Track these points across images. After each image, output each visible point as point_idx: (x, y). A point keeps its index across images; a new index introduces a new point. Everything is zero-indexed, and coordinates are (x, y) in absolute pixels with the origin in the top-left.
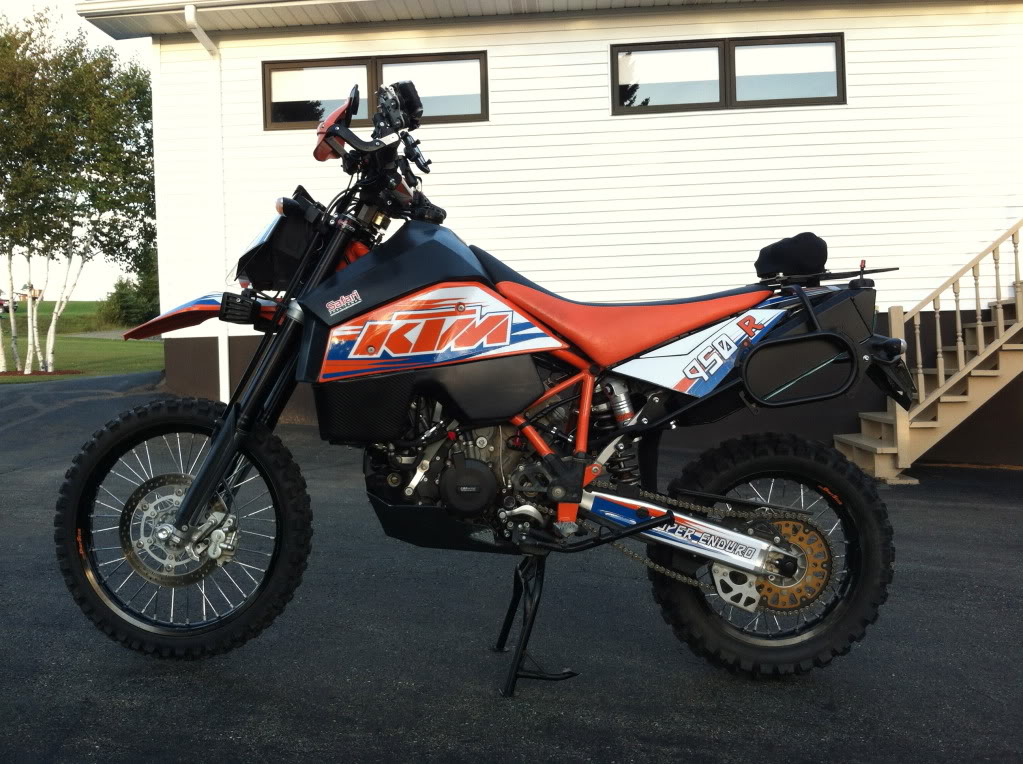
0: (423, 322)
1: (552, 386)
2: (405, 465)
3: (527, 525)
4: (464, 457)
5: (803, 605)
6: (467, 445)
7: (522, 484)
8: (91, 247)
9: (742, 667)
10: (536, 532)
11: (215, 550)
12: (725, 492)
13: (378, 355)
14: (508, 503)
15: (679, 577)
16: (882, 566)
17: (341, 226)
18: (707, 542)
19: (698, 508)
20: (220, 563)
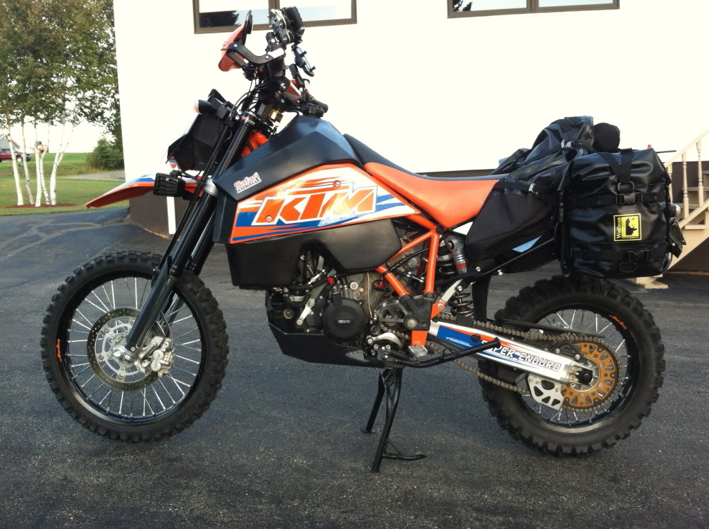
0: (308, 196)
1: (407, 242)
2: (297, 302)
3: (389, 347)
4: (340, 297)
5: (596, 404)
6: (343, 288)
7: (384, 316)
8: (78, 116)
9: (549, 448)
10: (395, 352)
11: (156, 365)
12: (537, 321)
13: (275, 222)
14: (374, 331)
15: (503, 384)
16: (655, 375)
17: (244, 121)
18: (524, 359)
19: (518, 333)
20: (160, 374)
